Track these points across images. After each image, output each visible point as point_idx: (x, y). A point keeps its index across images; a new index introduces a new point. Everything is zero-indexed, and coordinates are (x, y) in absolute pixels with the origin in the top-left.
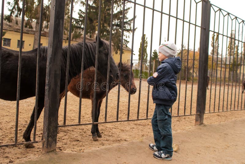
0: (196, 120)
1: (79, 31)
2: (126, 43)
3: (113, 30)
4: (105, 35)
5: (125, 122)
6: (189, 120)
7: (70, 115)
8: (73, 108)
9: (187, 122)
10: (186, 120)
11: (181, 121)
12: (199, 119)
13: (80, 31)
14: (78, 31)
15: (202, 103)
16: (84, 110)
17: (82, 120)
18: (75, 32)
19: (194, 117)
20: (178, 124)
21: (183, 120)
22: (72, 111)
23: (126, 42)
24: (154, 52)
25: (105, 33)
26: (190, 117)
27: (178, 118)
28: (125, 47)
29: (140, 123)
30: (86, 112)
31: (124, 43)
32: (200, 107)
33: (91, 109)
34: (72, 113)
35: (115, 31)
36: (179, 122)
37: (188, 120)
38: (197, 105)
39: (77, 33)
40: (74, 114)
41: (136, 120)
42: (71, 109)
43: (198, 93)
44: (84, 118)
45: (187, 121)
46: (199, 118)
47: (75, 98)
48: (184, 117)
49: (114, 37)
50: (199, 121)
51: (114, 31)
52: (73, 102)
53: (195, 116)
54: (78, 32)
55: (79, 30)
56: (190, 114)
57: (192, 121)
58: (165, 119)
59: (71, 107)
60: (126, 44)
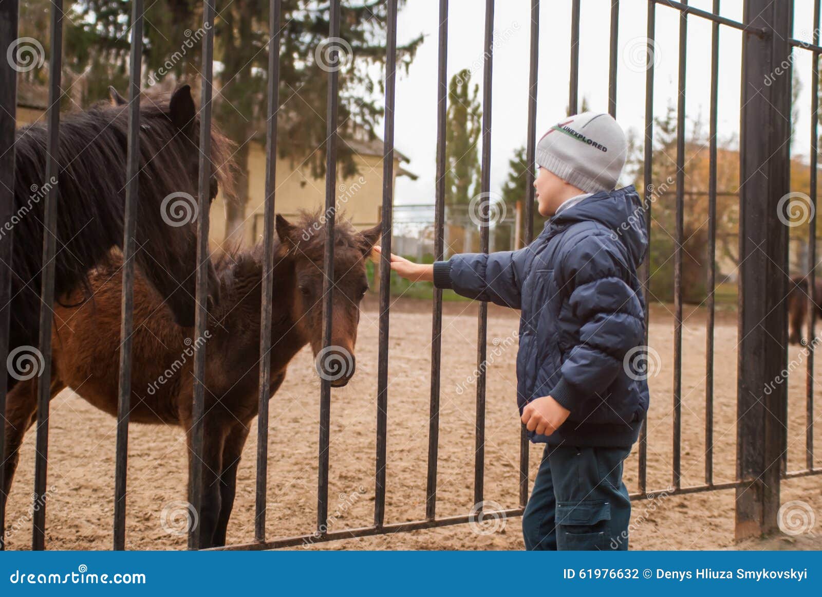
0: (742, 516)
1: (119, 63)
2: (368, 117)
3: (296, 55)
4: (258, 78)
5: (365, 538)
6: (707, 513)
7: (73, 515)
8: (89, 477)
9: (697, 526)
10: (691, 513)
11: (664, 518)
12: (757, 507)
13: (124, 62)
14: (112, 61)
15: (767, 423)
16: (149, 480)
17: (140, 535)
18: (96, 66)
19: (728, 499)
20: (648, 538)
21: (675, 515)
22: (83, 492)
23: (366, 111)
24: (517, 160)
25: (254, 70)
26: (710, 496)
27: (645, 506)
28: (361, 142)
29: (447, 539)
30: (161, 492)
31: (358, 120)
32: (759, 443)
33: (185, 476)
34: (86, 504)
35: (310, 60)
36: (651, 526)
37: (699, 513)
38: (740, 435)
39: (105, 72)
40: (96, 507)
41: (425, 526)
42: (82, 482)
43: (742, 369)
44: (148, 528)
45: (695, 517)
46: (758, 500)
47: (100, 420)
48: (677, 499)
49: (304, 92)
50: (757, 519)
51: (303, 56)
52: (88, 440)
53: (734, 490)
54: (113, 66)
55: (118, 55)
56: (705, 485)
57: (722, 520)
58: (594, 523)
59: (80, 471)
60: (366, 122)
